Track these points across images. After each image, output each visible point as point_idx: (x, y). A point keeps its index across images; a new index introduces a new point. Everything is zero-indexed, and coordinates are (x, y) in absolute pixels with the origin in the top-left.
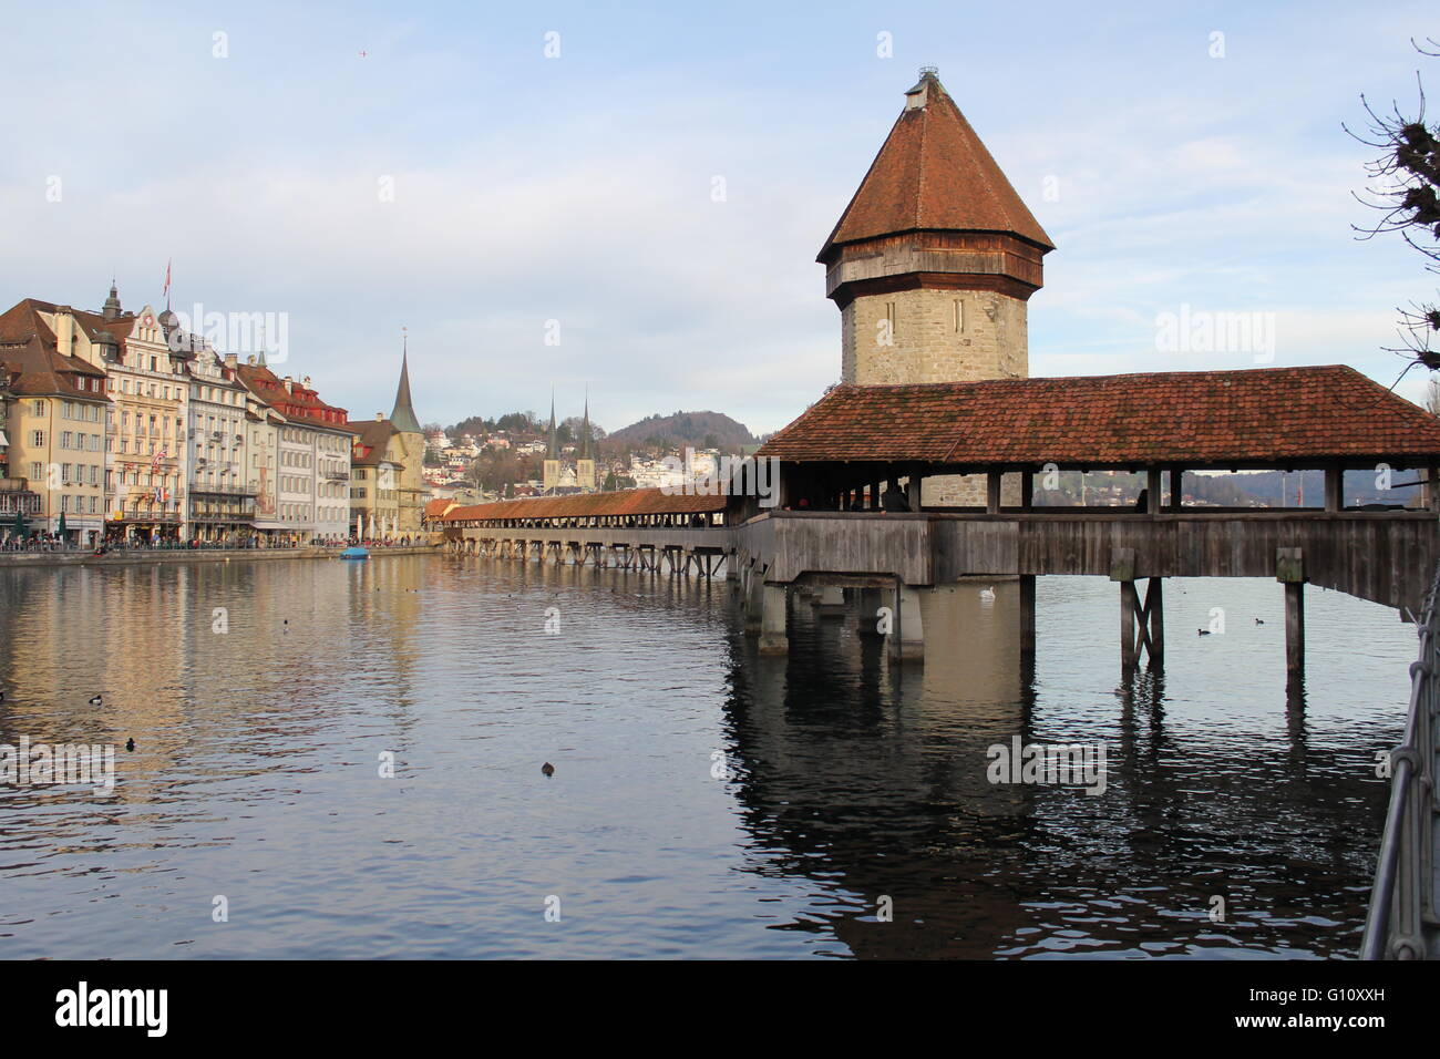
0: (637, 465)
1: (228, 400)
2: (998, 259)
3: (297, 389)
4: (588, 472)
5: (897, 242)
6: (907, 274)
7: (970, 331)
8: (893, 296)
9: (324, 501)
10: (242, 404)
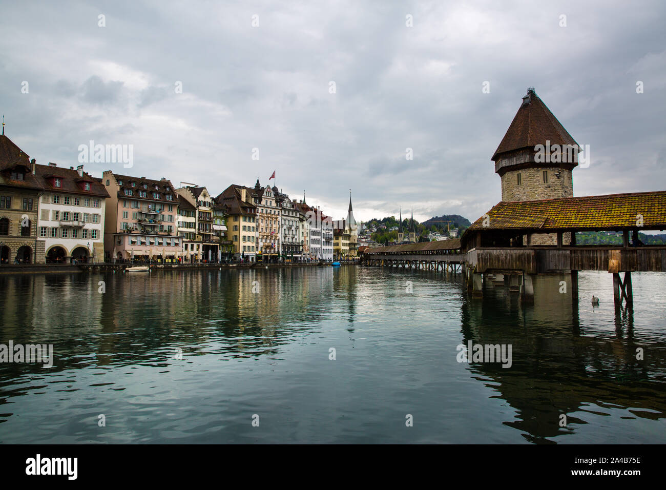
0: (430, 234)
1: (294, 215)
4: (413, 236)
5: (521, 152)
6: (525, 163)
7: (550, 183)
8: (520, 171)
9: (325, 247)
10: (298, 216)
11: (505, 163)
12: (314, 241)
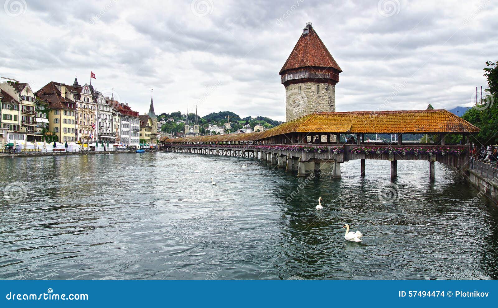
0: (210, 127)
1: (108, 110)
2: (329, 75)
3: (125, 107)
4: (197, 128)
5: (302, 70)
6: (305, 78)
7: (321, 94)
8: (300, 84)
9: (133, 138)
10: (111, 111)
11: (290, 77)
12: (124, 133)
